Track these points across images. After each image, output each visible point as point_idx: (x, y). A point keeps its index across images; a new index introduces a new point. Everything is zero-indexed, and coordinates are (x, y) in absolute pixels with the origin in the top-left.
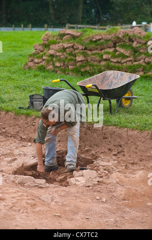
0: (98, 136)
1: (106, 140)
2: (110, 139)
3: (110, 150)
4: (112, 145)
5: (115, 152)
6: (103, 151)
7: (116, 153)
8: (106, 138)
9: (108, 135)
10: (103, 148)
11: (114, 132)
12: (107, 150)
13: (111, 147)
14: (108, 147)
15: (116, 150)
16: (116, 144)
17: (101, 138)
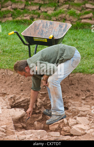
0: (64, 83)
1: (72, 86)
2: (77, 85)
3: (77, 95)
4: (80, 90)
5: (83, 96)
6: (70, 97)
7: (84, 98)
8: (73, 84)
9: (75, 81)
10: (70, 94)
11: (82, 78)
12: (75, 96)
13: (78, 92)
14: (76, 92)
15: (84, 95)
16: (84, 89)
17: (68, 85)
